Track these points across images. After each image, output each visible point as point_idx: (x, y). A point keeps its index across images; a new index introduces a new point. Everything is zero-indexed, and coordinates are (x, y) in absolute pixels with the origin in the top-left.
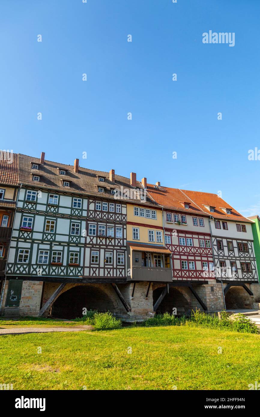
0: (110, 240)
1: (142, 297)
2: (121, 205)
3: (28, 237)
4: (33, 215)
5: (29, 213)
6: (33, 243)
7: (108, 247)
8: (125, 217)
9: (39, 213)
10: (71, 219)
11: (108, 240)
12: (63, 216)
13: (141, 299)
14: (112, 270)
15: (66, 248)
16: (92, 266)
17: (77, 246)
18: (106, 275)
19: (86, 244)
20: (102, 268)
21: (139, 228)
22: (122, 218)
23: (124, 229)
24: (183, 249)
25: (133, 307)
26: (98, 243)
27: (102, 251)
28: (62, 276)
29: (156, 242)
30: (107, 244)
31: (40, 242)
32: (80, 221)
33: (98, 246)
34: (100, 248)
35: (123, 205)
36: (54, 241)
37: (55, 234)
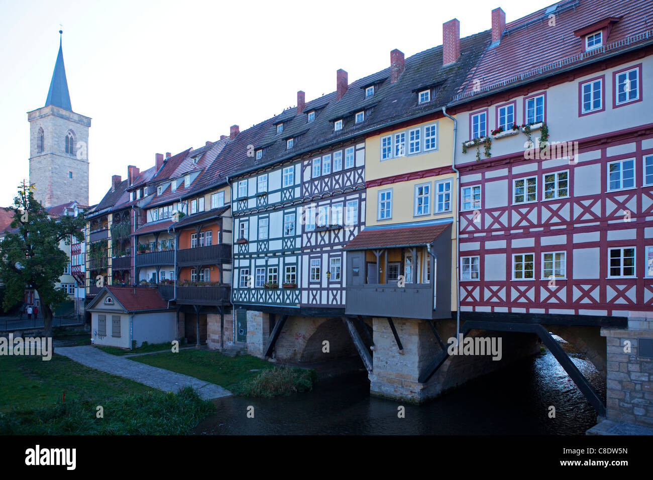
0: (336, 232)
1: (394, 348)
2: (353, 147)
3: (245, 252)
4: (247, 218)
5: (244, 216)
6: (250, 258)
7: (335, 248)
8: (362, 172)
9: (251, 213)
10: (283, 208)
11: (332, 232)
12: (275, 208)
13: (391, 351)
14: (339, 292)
15: (281, 259)
16: (311, 286)
17: (293, 254)
18: (330, 303)
19: (302, 248)
20: (324, 289)
21: (391, 188)
22: (357, 176)
23: (361, 200)
24: (524, 217)
25: (378, 367)
26: (318, 244)
27: (325, 256)
28: (278, 304)
29: (432, 214)
30: (332, 242)
31: (256, 256)
32: (294, 209)
33: (318, 250)
34: (322, 252)
35: (359, 146)
36: (268, 252)
37: (268, 240)
